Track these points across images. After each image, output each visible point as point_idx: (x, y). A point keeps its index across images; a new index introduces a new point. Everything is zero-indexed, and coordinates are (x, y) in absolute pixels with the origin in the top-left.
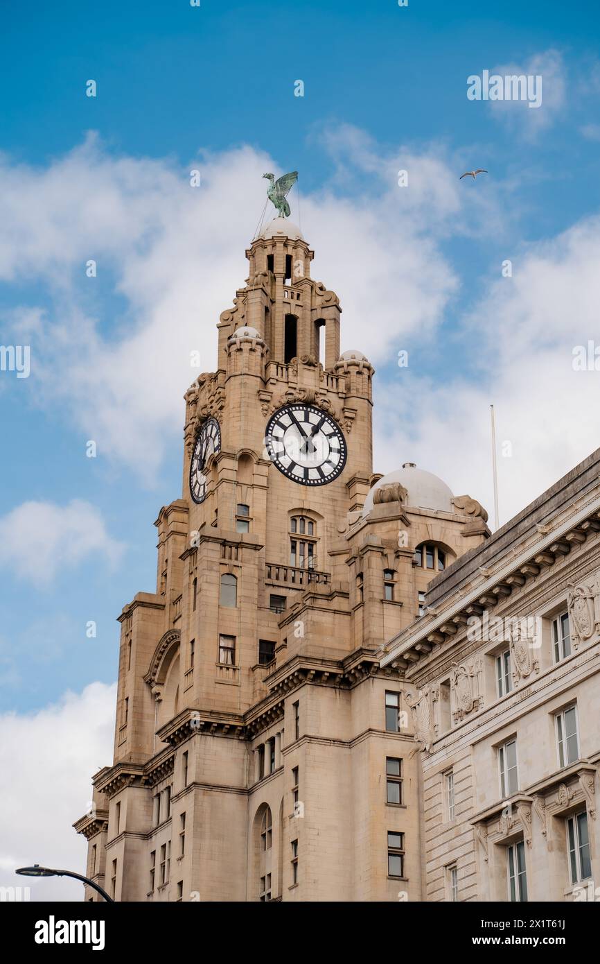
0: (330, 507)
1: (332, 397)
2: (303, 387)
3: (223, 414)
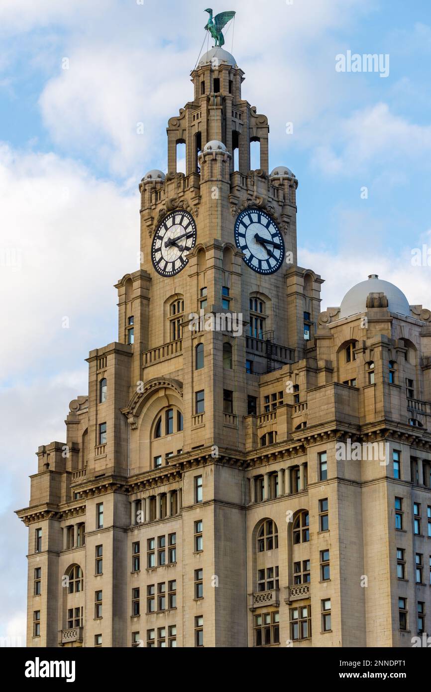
1: (275, 204)
2: (258, 194)
3: (198, 210)
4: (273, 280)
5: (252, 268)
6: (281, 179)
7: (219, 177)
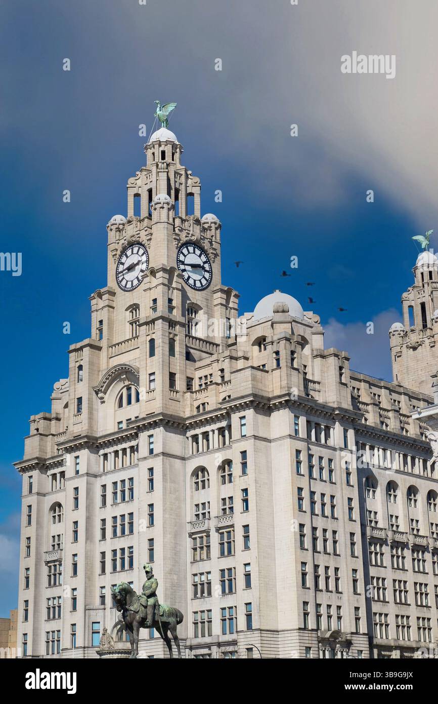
0: (205, 303)
2: (193, 233)
3: (151, 243)
4: (204, 295)
5: (189, 286)
6: (210, 223)
7: (166, 221)
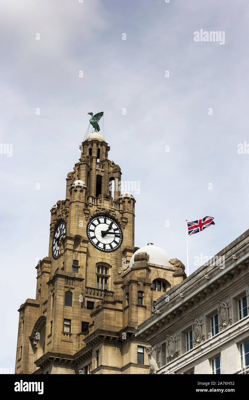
0: (115, 262)
1: (117, 213)
2: (104, 207)
3: (68, 219)
4: (113, 255)
6: (123, 198)
7: (78, 200)
